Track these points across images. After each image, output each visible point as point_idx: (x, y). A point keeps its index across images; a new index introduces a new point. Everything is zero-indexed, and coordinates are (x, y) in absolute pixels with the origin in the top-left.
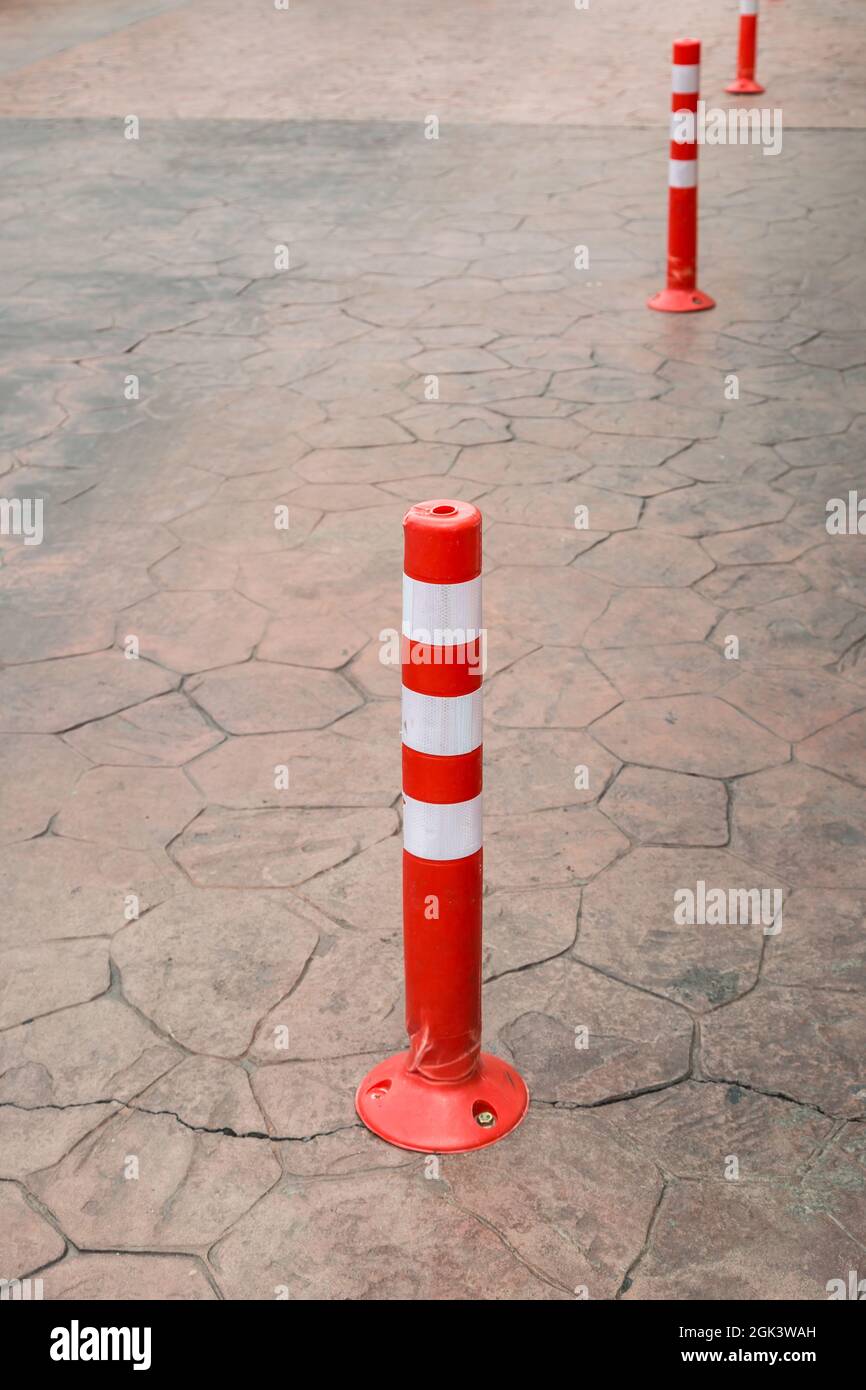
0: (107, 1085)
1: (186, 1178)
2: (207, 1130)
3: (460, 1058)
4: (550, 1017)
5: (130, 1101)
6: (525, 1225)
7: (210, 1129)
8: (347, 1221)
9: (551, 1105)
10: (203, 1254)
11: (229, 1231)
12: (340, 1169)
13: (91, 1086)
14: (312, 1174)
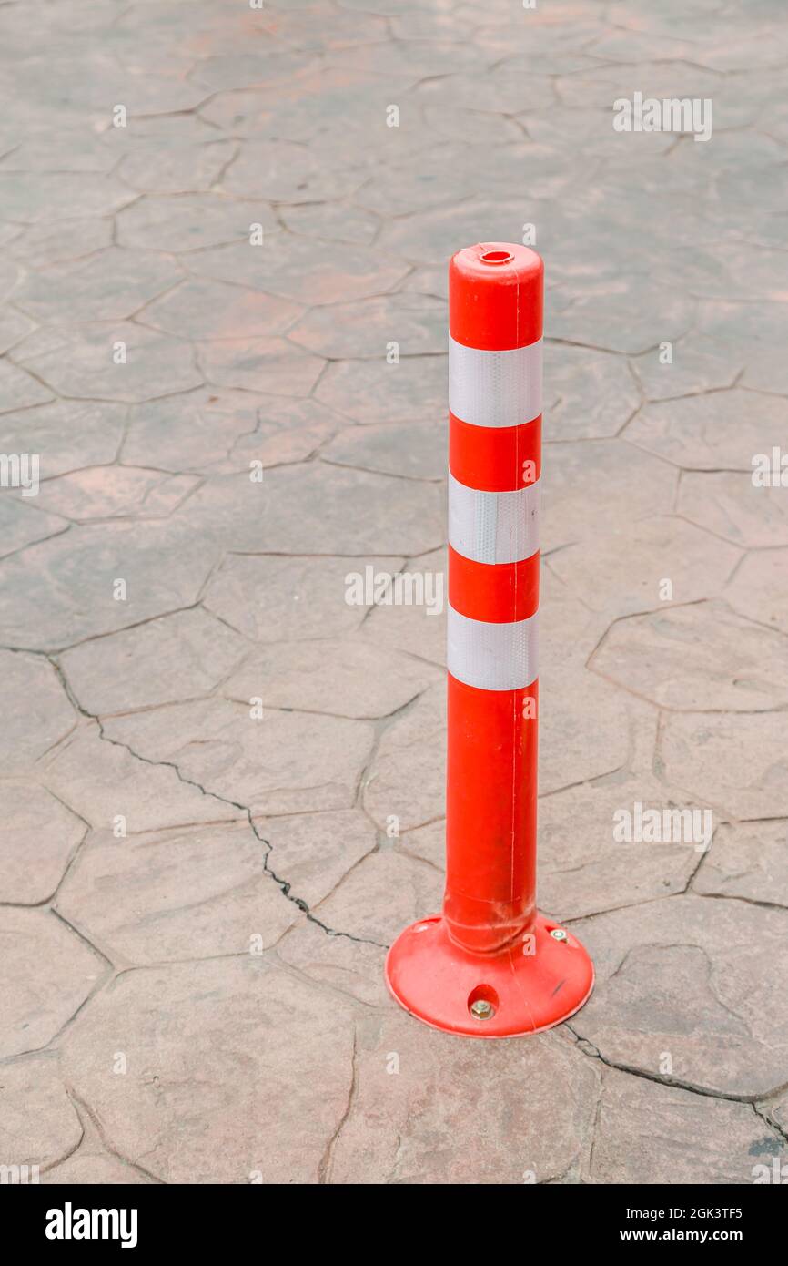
0: (261, 794)
1: (200, 904)
2: (274, 876)
3: (479, 928)
4: (710, 963)
5: (256, 817)
6: (381, 1122)
7: (277, 876)
8: (254, 1018)
9: (575, 1039)
10: (120, 968)
11: (165, 965)
12: (317, 974)
13: (246, 789)
14: (291, 963)
